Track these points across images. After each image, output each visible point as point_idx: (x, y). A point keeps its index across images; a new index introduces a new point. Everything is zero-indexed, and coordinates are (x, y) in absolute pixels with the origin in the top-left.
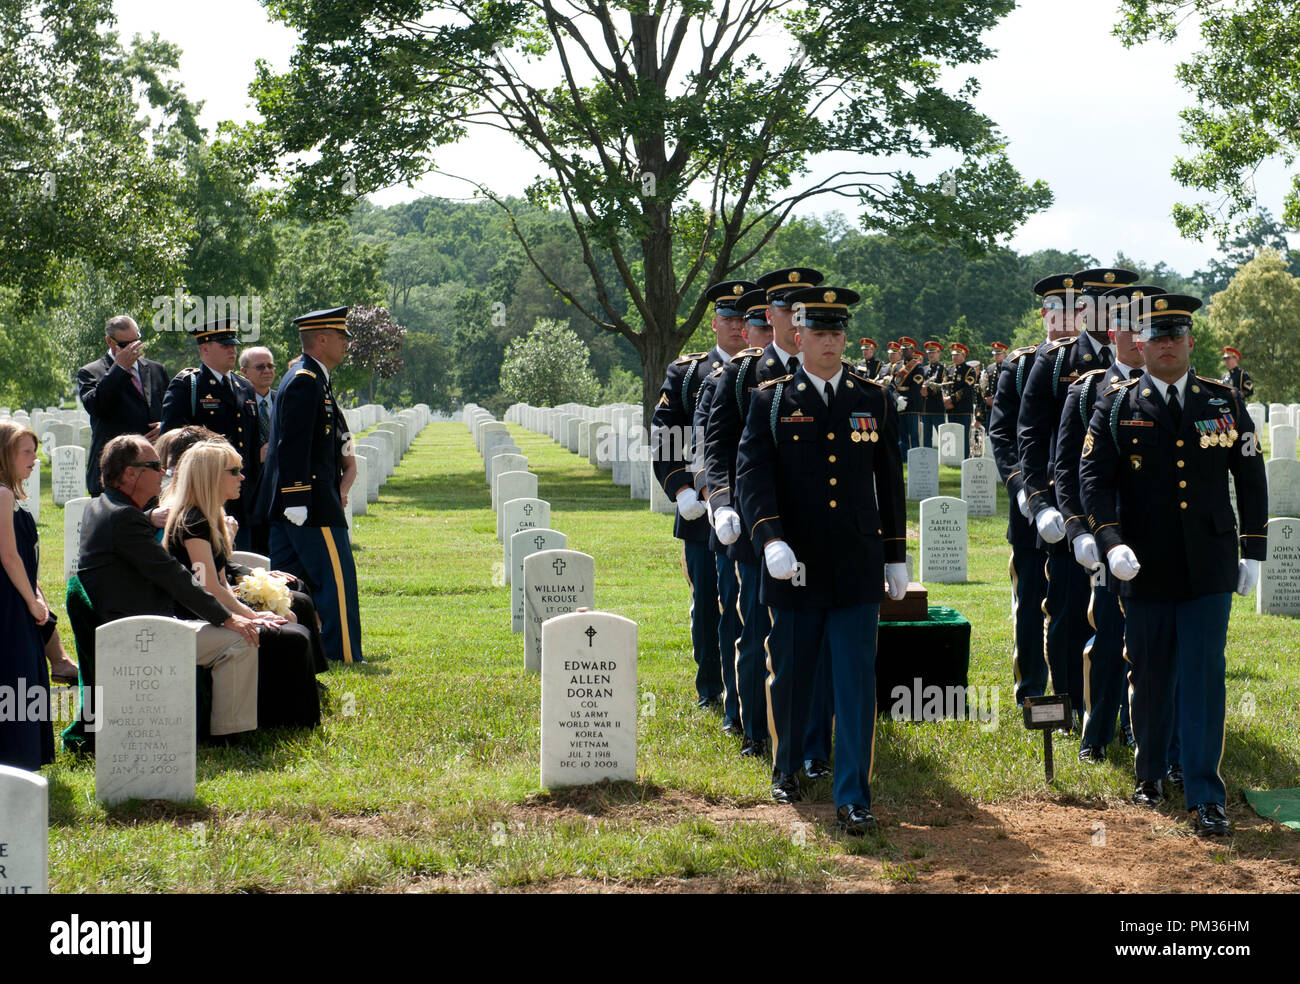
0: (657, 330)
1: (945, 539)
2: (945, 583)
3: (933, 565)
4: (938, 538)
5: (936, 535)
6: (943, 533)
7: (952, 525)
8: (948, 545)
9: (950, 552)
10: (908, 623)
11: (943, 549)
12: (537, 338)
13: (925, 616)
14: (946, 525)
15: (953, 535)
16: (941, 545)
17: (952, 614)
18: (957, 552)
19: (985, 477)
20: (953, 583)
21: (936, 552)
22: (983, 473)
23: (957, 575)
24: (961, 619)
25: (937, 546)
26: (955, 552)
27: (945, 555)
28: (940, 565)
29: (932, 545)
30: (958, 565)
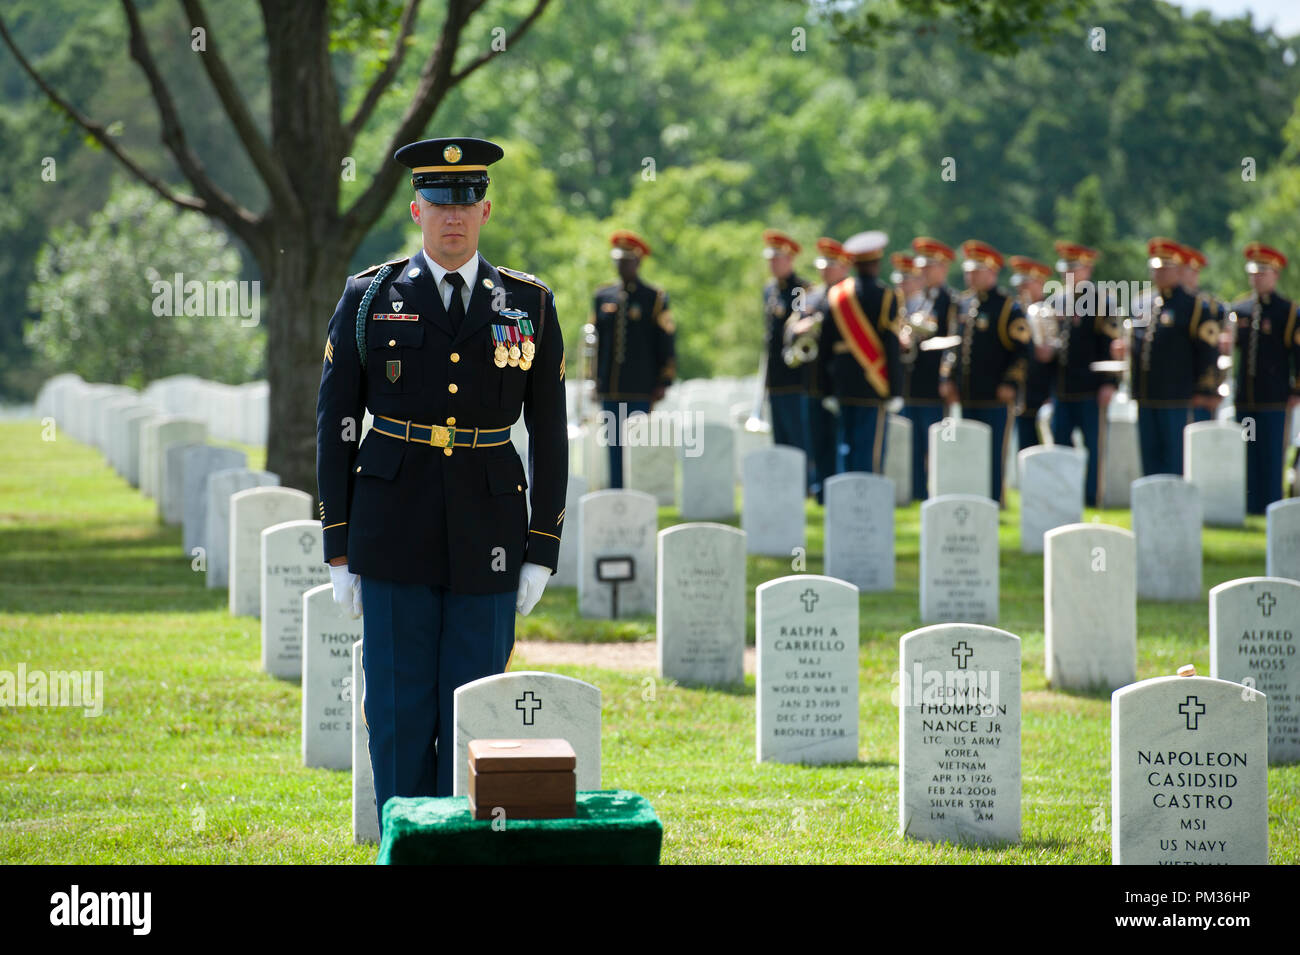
0: (297, 211)
1: (808, 669)
2: (805, 764)
3: (785, 725)
4: (795, 666)
5: (790, 660)
6: (809, 654)
7: (826, 637)
8: (818, 682)
9: (820, 697)
10: (531, 824)
11: (806, 689)
12: (114, 230)
13: (571, 808)
14: (811, 638)
15: (828, 660)
16: (800, 682)
17: (632, 806)
18: (838, 695)
19: (973, 539)
20: (824, 765)
21: (792, 697)
22: (969, 529)
23: (836, 748)
24: (643, 817)
25: (791, 683)
26: (831, 697)
27: (813, 703)
28: (800, 725)
29: (783, 682)
30: (836, 726)
